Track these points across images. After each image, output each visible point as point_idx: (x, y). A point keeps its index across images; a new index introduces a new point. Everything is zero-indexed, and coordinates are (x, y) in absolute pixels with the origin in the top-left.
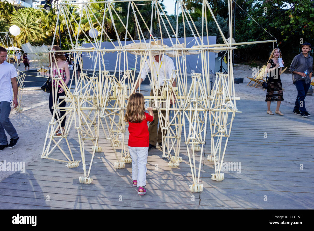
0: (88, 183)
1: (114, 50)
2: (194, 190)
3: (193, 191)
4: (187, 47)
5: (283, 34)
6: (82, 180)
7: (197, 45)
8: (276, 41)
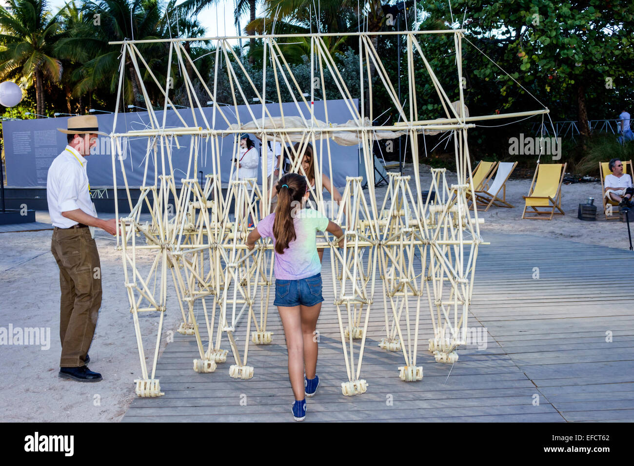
0: (210, 370)
1: (228, 131)
2: (407, 376)
3: (404, 378)
4: (374, 124)
5: (504, 94)
6: (199, 364)
7: (402, 120)
8: (547, 111)
